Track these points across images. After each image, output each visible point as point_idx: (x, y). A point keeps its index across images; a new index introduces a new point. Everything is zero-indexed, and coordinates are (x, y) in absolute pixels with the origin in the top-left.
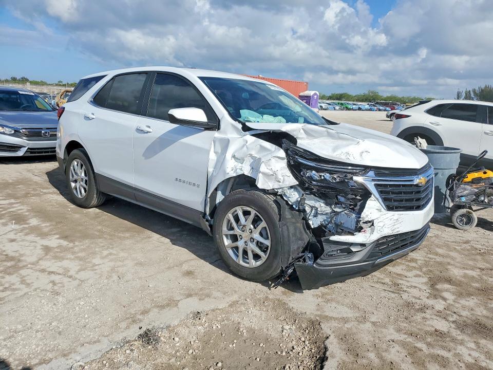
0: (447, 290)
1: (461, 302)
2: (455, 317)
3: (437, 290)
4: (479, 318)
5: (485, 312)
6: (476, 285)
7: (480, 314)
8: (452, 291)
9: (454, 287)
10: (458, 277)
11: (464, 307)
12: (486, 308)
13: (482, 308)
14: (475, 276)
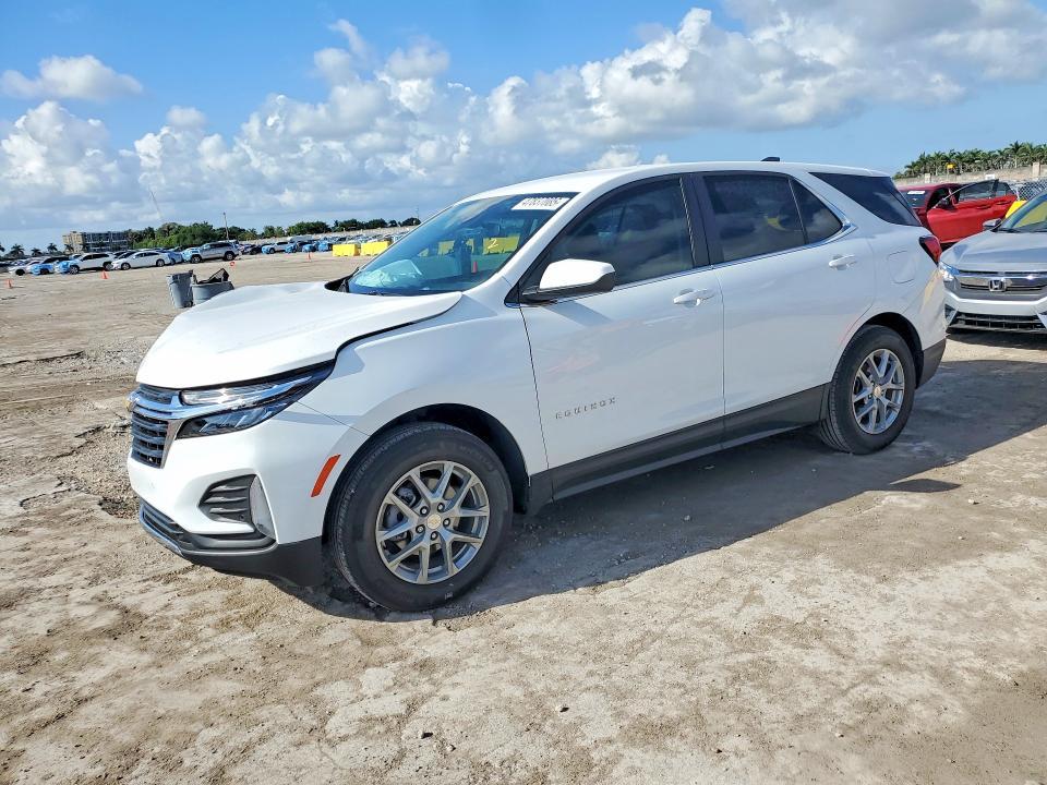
0: (94, 616)
1: (57, 615)
2: (45, 594)
3: (110, 608)
4: (14, 612)
5: (10, 623)
6: (60, 656)
7: (15, 617)
8: (87, 621)
9: (90, 629)
10: (104, 649)
11: (45, 612)
12: (13, 631)
13: (19, 627)
14: (80, 674)
